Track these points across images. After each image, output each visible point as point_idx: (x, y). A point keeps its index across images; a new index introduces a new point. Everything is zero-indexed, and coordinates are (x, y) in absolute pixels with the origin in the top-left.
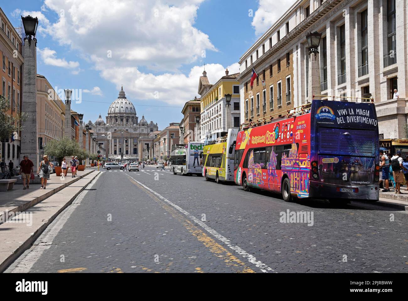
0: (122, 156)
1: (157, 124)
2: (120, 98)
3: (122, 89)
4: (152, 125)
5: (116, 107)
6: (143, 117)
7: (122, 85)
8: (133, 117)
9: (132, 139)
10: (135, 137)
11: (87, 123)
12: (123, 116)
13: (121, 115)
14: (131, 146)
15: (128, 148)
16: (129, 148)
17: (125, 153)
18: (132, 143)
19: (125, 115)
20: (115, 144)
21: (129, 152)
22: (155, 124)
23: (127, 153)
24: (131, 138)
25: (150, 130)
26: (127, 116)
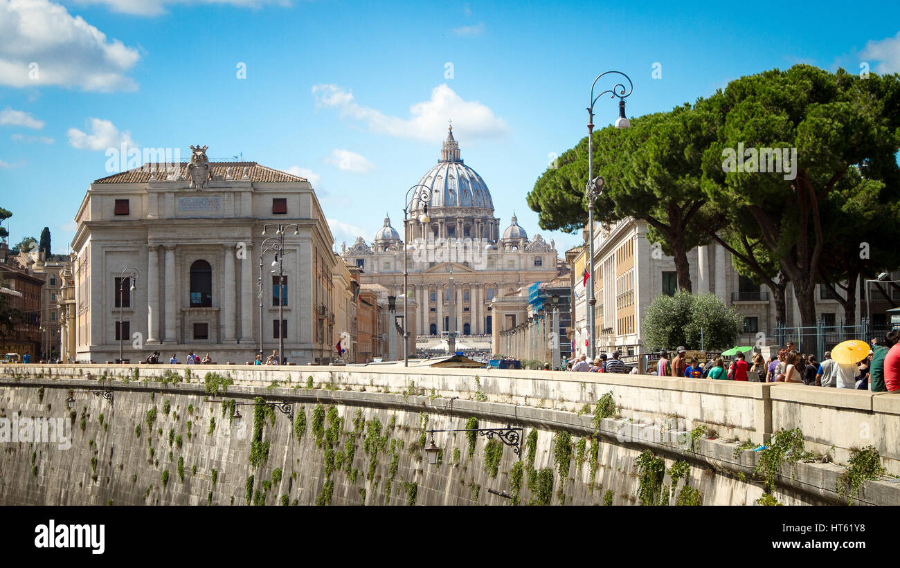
0: (451, 343)
1: (553, 243)
2: (442, 162)
3: (451, 133)
4: (538, 246)
5: (434, 192)
6: (515, 219)
7: (450, 121)
8: (484, 219)
9: (481, 290)
10: (490, 282)
11: (351, 246)
12: (454, 219)
13: (449, 215)
14: (477, 311)
15: (469, 317)
16: (474, 316)
17: (460, 331)
18: (481, 302)
19: (459, 214)
20: (433, 306)
21: (473, 329)
22: (549, 242)
23: (467, 330)
24: (478, 287)
25: (533, 262)
26: (465, 218)
